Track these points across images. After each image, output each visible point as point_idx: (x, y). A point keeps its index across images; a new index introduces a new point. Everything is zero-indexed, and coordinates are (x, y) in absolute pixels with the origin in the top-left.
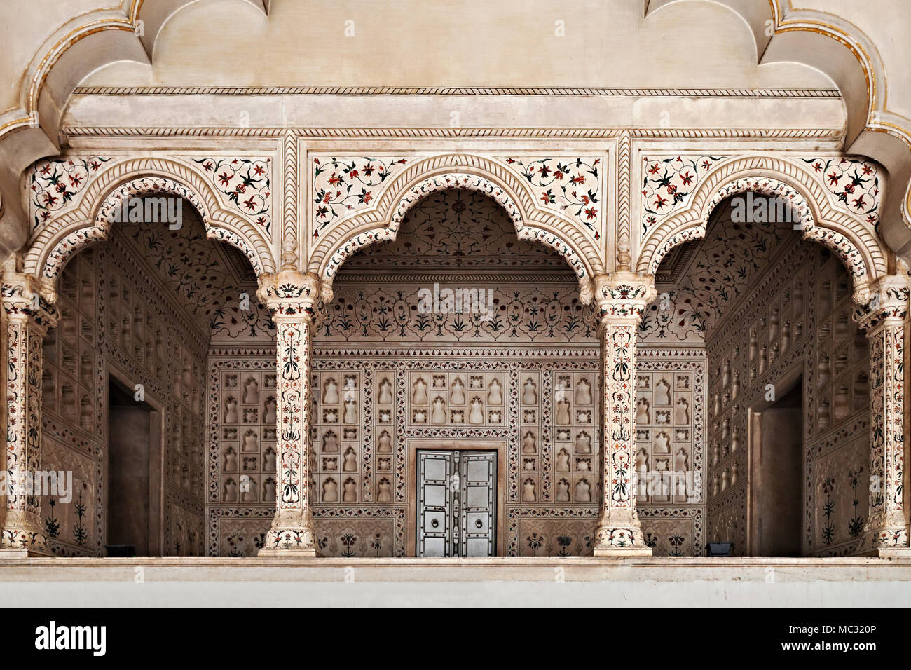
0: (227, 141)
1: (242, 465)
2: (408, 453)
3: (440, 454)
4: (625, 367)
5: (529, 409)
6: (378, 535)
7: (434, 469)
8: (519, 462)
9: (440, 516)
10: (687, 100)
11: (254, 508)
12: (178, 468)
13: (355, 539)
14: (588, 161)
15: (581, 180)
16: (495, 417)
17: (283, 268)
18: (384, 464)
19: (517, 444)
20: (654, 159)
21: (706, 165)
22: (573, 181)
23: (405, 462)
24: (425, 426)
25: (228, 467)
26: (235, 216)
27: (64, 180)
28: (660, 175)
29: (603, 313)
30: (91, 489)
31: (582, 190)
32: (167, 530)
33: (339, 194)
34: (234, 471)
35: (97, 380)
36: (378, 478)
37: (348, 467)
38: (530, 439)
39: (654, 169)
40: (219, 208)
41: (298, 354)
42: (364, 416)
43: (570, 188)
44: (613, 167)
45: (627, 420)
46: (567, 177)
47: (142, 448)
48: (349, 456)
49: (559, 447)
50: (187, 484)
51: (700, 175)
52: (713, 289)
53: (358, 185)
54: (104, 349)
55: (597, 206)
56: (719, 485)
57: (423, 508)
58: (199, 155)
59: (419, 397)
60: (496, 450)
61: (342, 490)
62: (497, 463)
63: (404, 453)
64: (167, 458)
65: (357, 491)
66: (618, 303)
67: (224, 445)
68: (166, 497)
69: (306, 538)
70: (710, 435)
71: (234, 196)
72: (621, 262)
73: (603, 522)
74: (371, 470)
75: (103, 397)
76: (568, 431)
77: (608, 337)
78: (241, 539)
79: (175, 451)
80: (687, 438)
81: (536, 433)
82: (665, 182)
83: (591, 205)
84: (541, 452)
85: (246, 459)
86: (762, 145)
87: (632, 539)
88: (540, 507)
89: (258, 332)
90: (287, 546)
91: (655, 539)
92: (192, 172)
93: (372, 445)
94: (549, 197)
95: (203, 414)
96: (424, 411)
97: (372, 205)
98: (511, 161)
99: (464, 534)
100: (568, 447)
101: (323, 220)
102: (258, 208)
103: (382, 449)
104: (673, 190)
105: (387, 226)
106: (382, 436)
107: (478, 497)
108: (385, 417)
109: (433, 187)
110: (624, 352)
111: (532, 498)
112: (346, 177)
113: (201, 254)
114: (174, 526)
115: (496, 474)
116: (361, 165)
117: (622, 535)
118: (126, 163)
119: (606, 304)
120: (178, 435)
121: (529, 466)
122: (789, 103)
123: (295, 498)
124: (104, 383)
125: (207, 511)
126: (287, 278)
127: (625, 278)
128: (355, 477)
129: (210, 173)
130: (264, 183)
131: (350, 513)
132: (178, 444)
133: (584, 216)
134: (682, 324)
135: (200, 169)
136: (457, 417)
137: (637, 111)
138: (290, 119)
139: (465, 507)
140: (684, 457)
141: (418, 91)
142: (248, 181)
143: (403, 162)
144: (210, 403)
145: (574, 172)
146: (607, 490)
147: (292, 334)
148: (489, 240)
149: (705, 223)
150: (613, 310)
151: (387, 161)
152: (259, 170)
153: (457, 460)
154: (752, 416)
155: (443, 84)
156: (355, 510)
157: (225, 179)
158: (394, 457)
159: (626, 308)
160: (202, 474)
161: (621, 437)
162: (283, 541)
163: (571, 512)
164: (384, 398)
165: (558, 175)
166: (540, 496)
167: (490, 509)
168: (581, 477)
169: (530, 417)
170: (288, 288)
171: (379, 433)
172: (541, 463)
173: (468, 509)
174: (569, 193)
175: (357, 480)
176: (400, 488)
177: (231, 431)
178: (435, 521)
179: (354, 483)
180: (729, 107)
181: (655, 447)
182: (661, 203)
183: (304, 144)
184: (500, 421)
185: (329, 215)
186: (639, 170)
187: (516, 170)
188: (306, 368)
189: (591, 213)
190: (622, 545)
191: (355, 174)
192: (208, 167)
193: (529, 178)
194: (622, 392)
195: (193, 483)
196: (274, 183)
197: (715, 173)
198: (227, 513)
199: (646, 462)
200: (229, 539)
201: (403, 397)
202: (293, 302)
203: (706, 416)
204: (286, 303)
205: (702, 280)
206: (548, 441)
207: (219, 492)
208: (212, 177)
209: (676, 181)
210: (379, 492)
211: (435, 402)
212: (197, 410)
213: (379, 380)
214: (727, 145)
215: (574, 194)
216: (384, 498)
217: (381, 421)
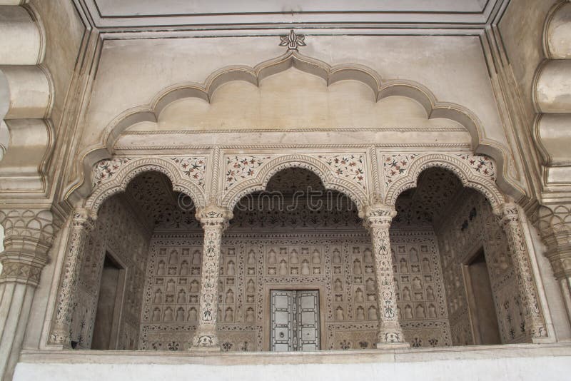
0: (187, 151)
1: (165, 299)
2: (265, 292)
3: (284, 293)
4: (384, 248)
5: (337, 266)
6: (246, 343)
7: (281, 301)
8: (332, 297)
9: (285, 330)
10: (399, 133)
11: (170, 325)
12: (130, 301)
13: (231, 345)
14: (357, 156)
15: (354, 164)
16: (317, 271)
17: (210, 205)
18: (250, 299)
19: (331, 286)
20: (387, 155)
21: (412, 157)
22: (351, 165)
23: (263, 297)
24: (275, 277)
25: (156, 301)
26: (188, 182)
27: (111, 168)
28: (392, 161)
29: (371, 223)
30: (89, 312)
31: (355, 169)
32: (120, 337)
33: (238, 172)
34: (159, 303)
35: (101, 254)
36: (247, 307)
37: (228, 301)
38: (339, 283)
39: (388, 159)
40: (181, 179)
41: (215, 244)
42: (239, 270)
43: (349, 168)
44: (369, 159)
45: (388, 275)
46: (347, 163)
47: (113, 290)
48: (229, 294)
49: (356, 287)
50: (133, 311)
51: (410, 162)
52: (432, 202)
53: (247, 168)
54: (106, 238)
55: (363, 175)
56: (453, 307)
57: (274, 325)
58: (173, 156)
59: (272, 260)
60: (318, 290)
61: (224, 314)
62: (319, 297)
63: (263, 292)
64: (125, 296)
65: (233, 314)
66: (378, 218)
67: (155, 288)
68: (123, 317)
69: (215, 341)
70: (444, 278)
71: (188, 173)
72: (377, 199)
73: (381, 329)
74: (242, 303)
75: (102, 262)
76: (361, 278)
77: (374, 234)
78: (160, 345)
79: (130, 291)
80: (431, 280)
81: (342, 279)
82: (394, 164)
83: (360, 175)
84: (345, 290)
85: (167, 296)
86: (436, 149)
87: (398, 338)
88: (347, 324)
89: (181, 226)
90: (204, 345)
91: (420, 341)
92: (170, 163)
93: (243, 288)
94: (339, 172)
95: (145, 270)
96: (275, 268)
97: (254, 176)
98: (320, 157)
99: (301, 342)
100: (362, 287)
101: (230, 183)
102: (199, 178)
103: (249, 290)
104: (398, 168)
105: (261, 185)
106: (249, 282)
107: (308, 318)
108: (251, 272)
109: (283, 168)
110: (383, 241)
111: (342, 318)
112: (242, 165)
113: (158, 189)
114: (124, 336)
115: (319, 304)
116: (249, 159)
117: (392, 336)
118: (140, 160)
119: (372, 219)
120: (132, 282)
121: (339, 299)
122: (444, 133)
123: (210, 318)
124: (104, 256)
125: (142, 327)
126: (212, 209)
127: (380, 207)
128: (233, 307)
129: (178, 164)
130: (203, 167)
131: (229, 329)
132: (132, 287)
133: (357, 180)
134: (419, 218)
135: (173, 162)
136: (294, 271)
137: (378, 137)
138: (217, 142)
139: (300, 324)
140: (431, 291)
141: (276, 130)
142: (195, 167)
143: (269, 158)
144: (149, 264)
145: (351, 161)
146: (381, 311)
147: (212, 235)
148: (309, 181)
149: (416, 181)
150: (376, 221)
151: (262, 158)
152: (201, 162)
153: (294, 296)
154: (464, 268)
155: (288, 127)
156: (232, 327)
157: (185, 166)
158: (256, 294)
159: (382, 220)
160: (141, 304)
161: (386, 284)
162: (203, 342)
163: (367, 326)
164: (251, 260)
165: (343, 162)
166: (346, 316)
167: (316, 325)
168: (371, 305)
169: (337, 270)
170: (212, 214)
171: (247, 281)
172: (345, 297)
173: (302, 326)
174: (349, 170)
175: (233, 309)
176: (260, 313)
177: (160, 279)
178: (282, 334)
179: (232, 310)
180: (418, 135)
181: (414, 286)
182: (393, 173)
183: (222, 152)
184: (320, 273)
185: (233, 181)
186: (381, 161)
187: (323, 160)
188: (218, 251)
189: (361, 178)
190: (392, 341)
191: (246, 163)
192: (177, 161)
193: (330, 164)
194: (384, 260)
195: (136, 310)
196: (208, 167)
197: (417, 161)
198: (153, 328)
199: (409, 295)
200: (153, 345)
201: (262, 260)
202: (214, 220)
203: (440, 267)
204: (210, 220)
205: (425, 197)
206: (349, 284)
207: (149, 315)
208: (179, 165)
209: (399, 164)
210: (247, 316)
211: (281, 262)
212: (142, 268)
213: (248, 251)
214: (420, 149)
215: (352, 170)
216: (250, 319)
217: (248, 273)
